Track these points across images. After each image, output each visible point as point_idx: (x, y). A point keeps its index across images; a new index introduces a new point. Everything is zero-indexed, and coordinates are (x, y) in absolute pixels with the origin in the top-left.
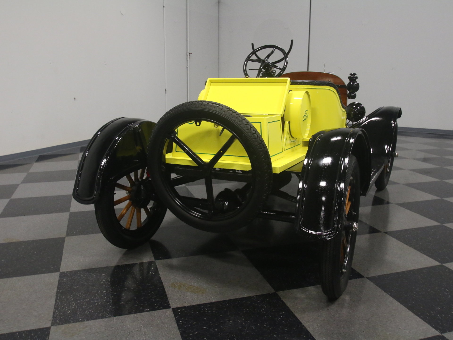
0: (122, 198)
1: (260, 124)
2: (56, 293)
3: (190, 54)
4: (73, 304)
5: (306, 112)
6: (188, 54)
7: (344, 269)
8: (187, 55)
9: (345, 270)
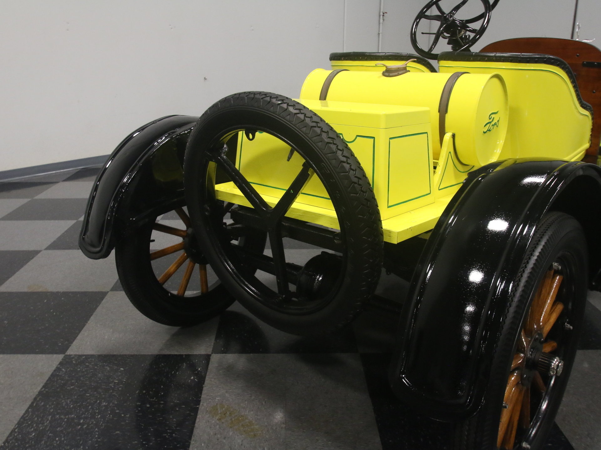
0: (168, 248)
1: (373, 140)
2: (37, 393)
3: (385, 14)
4: (48, 420)
5: (493, 116)
6: (382, 14)
7: (526, 441)
8: (380, 16)
9: (529, 444)
